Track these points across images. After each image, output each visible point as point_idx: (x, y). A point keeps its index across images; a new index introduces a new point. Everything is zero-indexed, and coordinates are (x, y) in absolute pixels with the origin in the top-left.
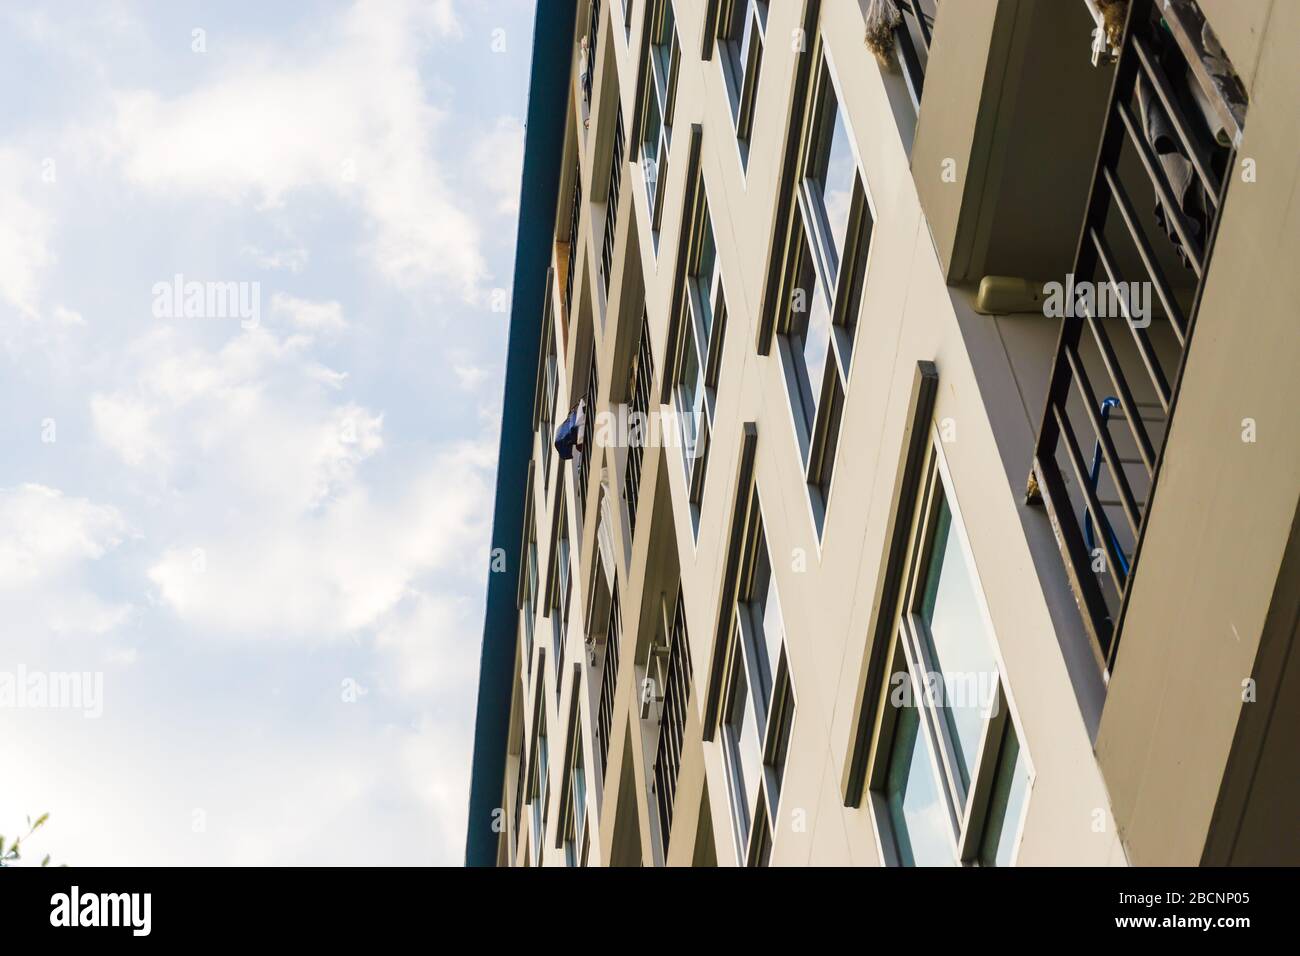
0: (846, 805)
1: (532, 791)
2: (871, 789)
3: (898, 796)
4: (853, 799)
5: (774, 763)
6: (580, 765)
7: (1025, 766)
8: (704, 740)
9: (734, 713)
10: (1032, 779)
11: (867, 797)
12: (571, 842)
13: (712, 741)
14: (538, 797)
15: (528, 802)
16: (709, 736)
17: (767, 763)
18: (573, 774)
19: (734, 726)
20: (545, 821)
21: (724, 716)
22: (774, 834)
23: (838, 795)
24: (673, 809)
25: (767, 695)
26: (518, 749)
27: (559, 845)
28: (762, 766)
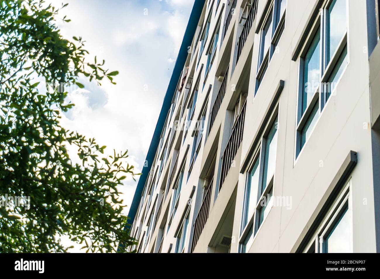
0: (292, 60)
1: (202, 37)
2: (300, 57)
3: (308, 60)
4: (295, 58)
5: (274, 44)
6: (218, 33)
7: (347, 60)
8: (256, 33)
9: (266, 28)
10: (348, 63)
11: (299, 59)
12: (210, 54)
13: (258, 34)
14: (204, 39)
15: (201, 41)
16: (257, 32)
17: (272, 43)
18: (215, 35)
19: (265, 31)
20: (204, 47)
21: (263, 27)
22: (269, 64)
23: (291, 56)
24: (242, 51)
25: (277, 24)
26: (201, 25)
27: (206, 54)
28: (271, 44)
